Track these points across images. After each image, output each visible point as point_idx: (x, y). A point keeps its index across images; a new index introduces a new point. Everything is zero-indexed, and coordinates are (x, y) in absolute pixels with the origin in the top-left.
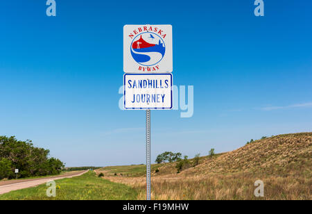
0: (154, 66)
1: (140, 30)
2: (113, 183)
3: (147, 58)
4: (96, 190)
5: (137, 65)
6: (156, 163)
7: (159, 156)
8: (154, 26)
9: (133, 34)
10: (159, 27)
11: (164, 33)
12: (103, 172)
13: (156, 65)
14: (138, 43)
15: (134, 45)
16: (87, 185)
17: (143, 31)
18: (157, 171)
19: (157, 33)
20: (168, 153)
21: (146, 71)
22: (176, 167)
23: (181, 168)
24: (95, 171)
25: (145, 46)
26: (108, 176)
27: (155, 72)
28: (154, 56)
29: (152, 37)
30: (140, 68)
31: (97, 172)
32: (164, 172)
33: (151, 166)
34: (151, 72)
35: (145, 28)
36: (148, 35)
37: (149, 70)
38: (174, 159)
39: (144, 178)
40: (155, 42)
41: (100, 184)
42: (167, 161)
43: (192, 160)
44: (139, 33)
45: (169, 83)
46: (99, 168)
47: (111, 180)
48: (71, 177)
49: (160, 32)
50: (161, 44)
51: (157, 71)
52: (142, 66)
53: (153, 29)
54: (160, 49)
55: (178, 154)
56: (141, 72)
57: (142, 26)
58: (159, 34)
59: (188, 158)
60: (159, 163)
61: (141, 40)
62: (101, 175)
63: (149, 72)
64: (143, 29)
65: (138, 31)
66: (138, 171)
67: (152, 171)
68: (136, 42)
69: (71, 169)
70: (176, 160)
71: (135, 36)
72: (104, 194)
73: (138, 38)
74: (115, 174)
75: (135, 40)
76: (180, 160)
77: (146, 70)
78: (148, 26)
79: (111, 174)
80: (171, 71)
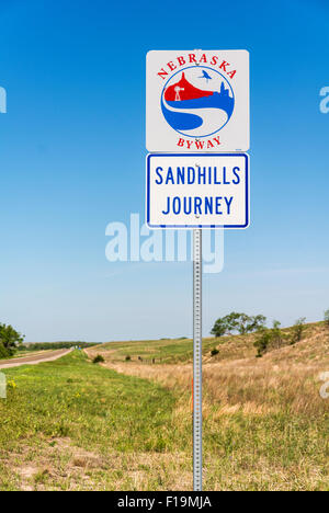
0: (211, 138)
1: (181, 61)
2: (124, 378)
3: (196, 122)
4: (88, 390)
5: (176, 135)
6: (214, 336)
7: (219, 321)
8: (210, 54)
9: (167, 69)
10: (222, 55)
11: (231, 68)
12: (103, 353)
13: (215, 136)
14: (177, 89)
15: (169, 94)
16: (69, 381)
17: (188, 64)
18: (215, 353)
19: (216, 67)
20: (237, 316)
21: (194, 149)
22: (255, 345)
23: (265, 347)
24: (85, 350)
25: (191, 95)
26: (114, 362)
27: (211, 150)
28: (211, 116)
29: (206, 75)
30: (181, 143)
31: (91, 353)
32: (229, 355)
33: (203, 341)
34: (205, 150)
35: (192, 58)
36: (199, 71)
37: (200, 145)
38: (250, 328)
39: (189, 367)
40: (212, 86)
41: (97, 379)
42: (236, 332)
43: (287, 330)
44: (179, 68)
45: (242, 174)
46: (92, 345)
47: (120, 371)
48: (37, 362)
49: (223, 65)
50: (224, 92)
51: (216, 149)
52: (186, 138)
53: (209, 59)
54: (223, 101)
55: (259, 318)
56: (184, 150)
57: (185, 54)
58: (221, 70)
59: (280, 327)
60: (218, 335)
61: (183, 82)
62: (98, 359)
63: (200, 151)
64: (187, 59)
65: (176, 63)
66: (175, 352)
67: (204, 352)
68: (172, 88)
69: (37, 347)
70: (255, 330)
71: (170, 73)
72: (103, 400)
73: (178, 79)
74: (128, 359)
75: (171, 83)
76: (262, 330)
77: (193, 146)
78: (198, 53)
79: (119, 358)
80: (245, 147)
